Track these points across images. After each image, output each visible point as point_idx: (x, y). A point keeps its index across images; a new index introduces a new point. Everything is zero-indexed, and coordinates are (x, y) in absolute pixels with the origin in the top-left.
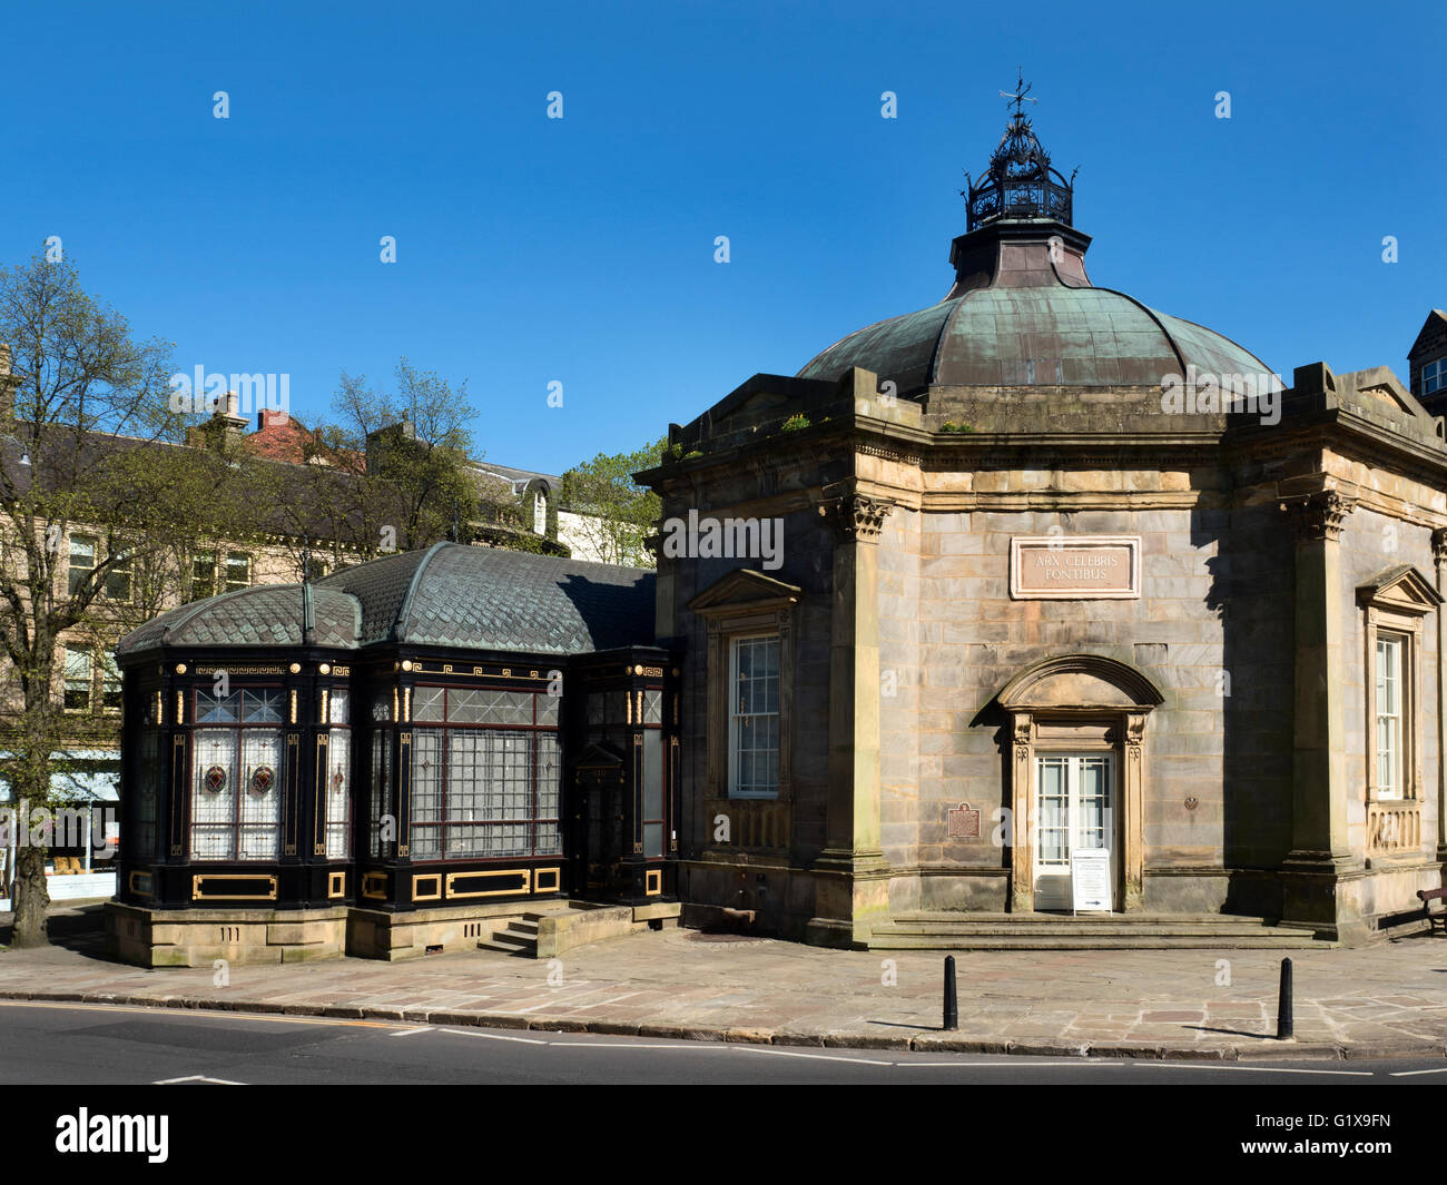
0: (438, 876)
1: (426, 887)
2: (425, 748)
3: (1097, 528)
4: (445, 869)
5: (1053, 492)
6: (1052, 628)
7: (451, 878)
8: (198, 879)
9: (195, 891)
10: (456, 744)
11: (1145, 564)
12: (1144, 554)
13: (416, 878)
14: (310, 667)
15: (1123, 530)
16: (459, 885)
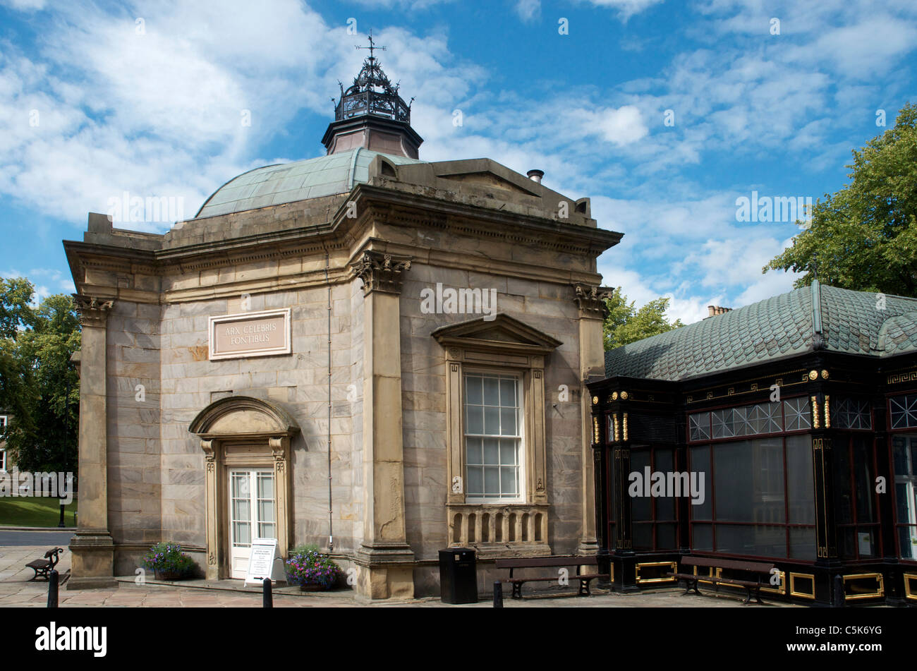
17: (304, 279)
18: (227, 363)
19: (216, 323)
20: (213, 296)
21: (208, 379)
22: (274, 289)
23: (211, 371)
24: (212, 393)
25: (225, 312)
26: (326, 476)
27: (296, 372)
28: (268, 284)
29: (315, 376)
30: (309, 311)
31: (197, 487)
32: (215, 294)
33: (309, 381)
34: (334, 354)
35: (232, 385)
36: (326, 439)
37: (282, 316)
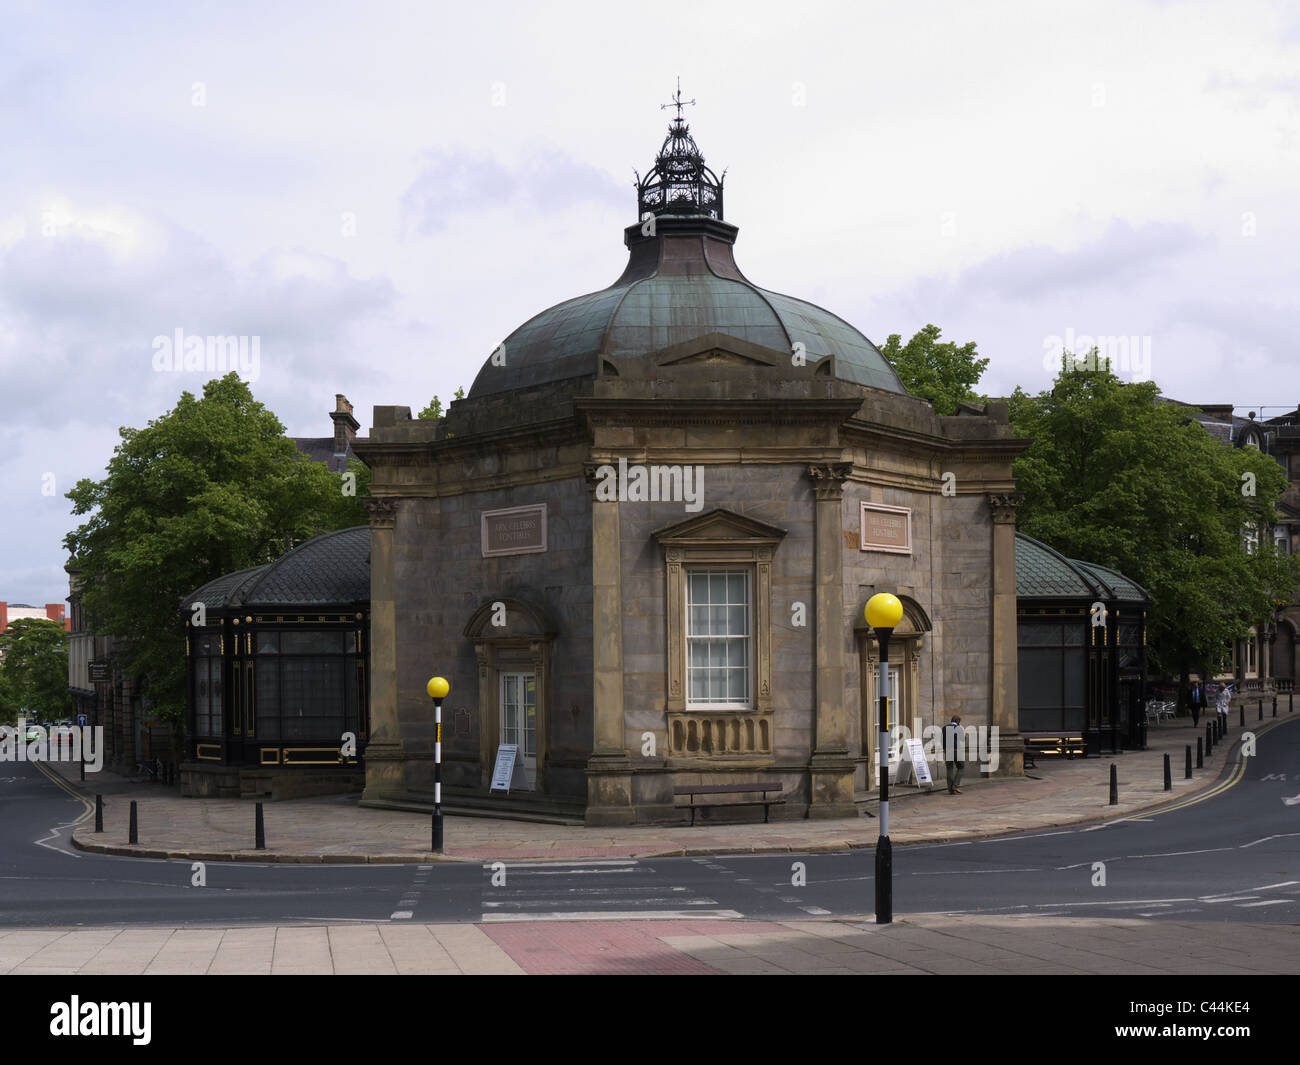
0: (276, 750)
1: (270, 756)
2: (268, 669)
3: (526, 500)
4: (283, 746)
5: (498, 476)
6: (503, 578)
7: (285, 751)
8: (199, 746)
9: (199, 754)
10: (289, 667)
11: (549, 526)
12: (549, 517)
13: (263, 750)
14: (229, 621)
15: (538, 500)
16: (291, 756)
17: (921, 483)
18: (871, 555)
19: (866, 510)
20: (864, 480)
21: (857, 570)
22: (903, 486)
23: (860, 562)
24: (861, 586)
25: (868, 499)
26: (930, 675)
27: (913, 573)
28: (900, 480)
29: (924, 579)
30: (920, 514)
31: (851, 690)
32: (867, 477)
33: (920, 584)
34: (934, 559)
35: (875, 579)
36: (930, 640)
37: (906, 515)
